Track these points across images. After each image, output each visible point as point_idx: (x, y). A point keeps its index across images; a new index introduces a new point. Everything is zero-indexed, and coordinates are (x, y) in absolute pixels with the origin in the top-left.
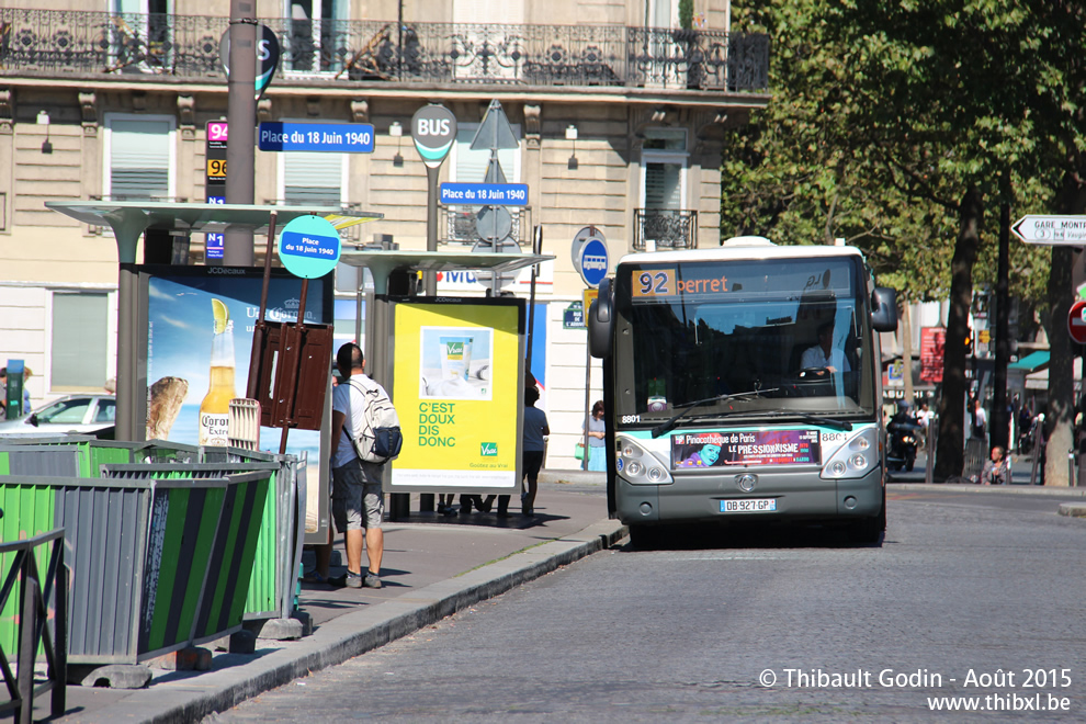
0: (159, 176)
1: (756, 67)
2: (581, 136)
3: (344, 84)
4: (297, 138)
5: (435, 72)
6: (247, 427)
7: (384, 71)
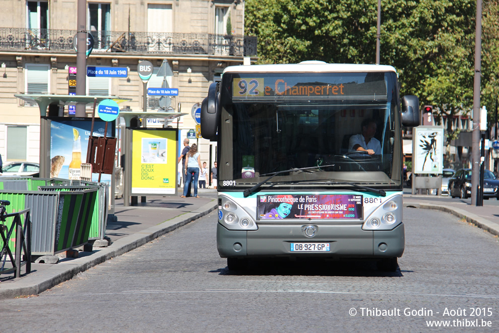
0: (44, 86)
1: (253, 48)
2: (193, 72)
3: (109, 53)
4: (101, 72)
5: (141, 49)
6: (87, 173)
7: (123, 49)
